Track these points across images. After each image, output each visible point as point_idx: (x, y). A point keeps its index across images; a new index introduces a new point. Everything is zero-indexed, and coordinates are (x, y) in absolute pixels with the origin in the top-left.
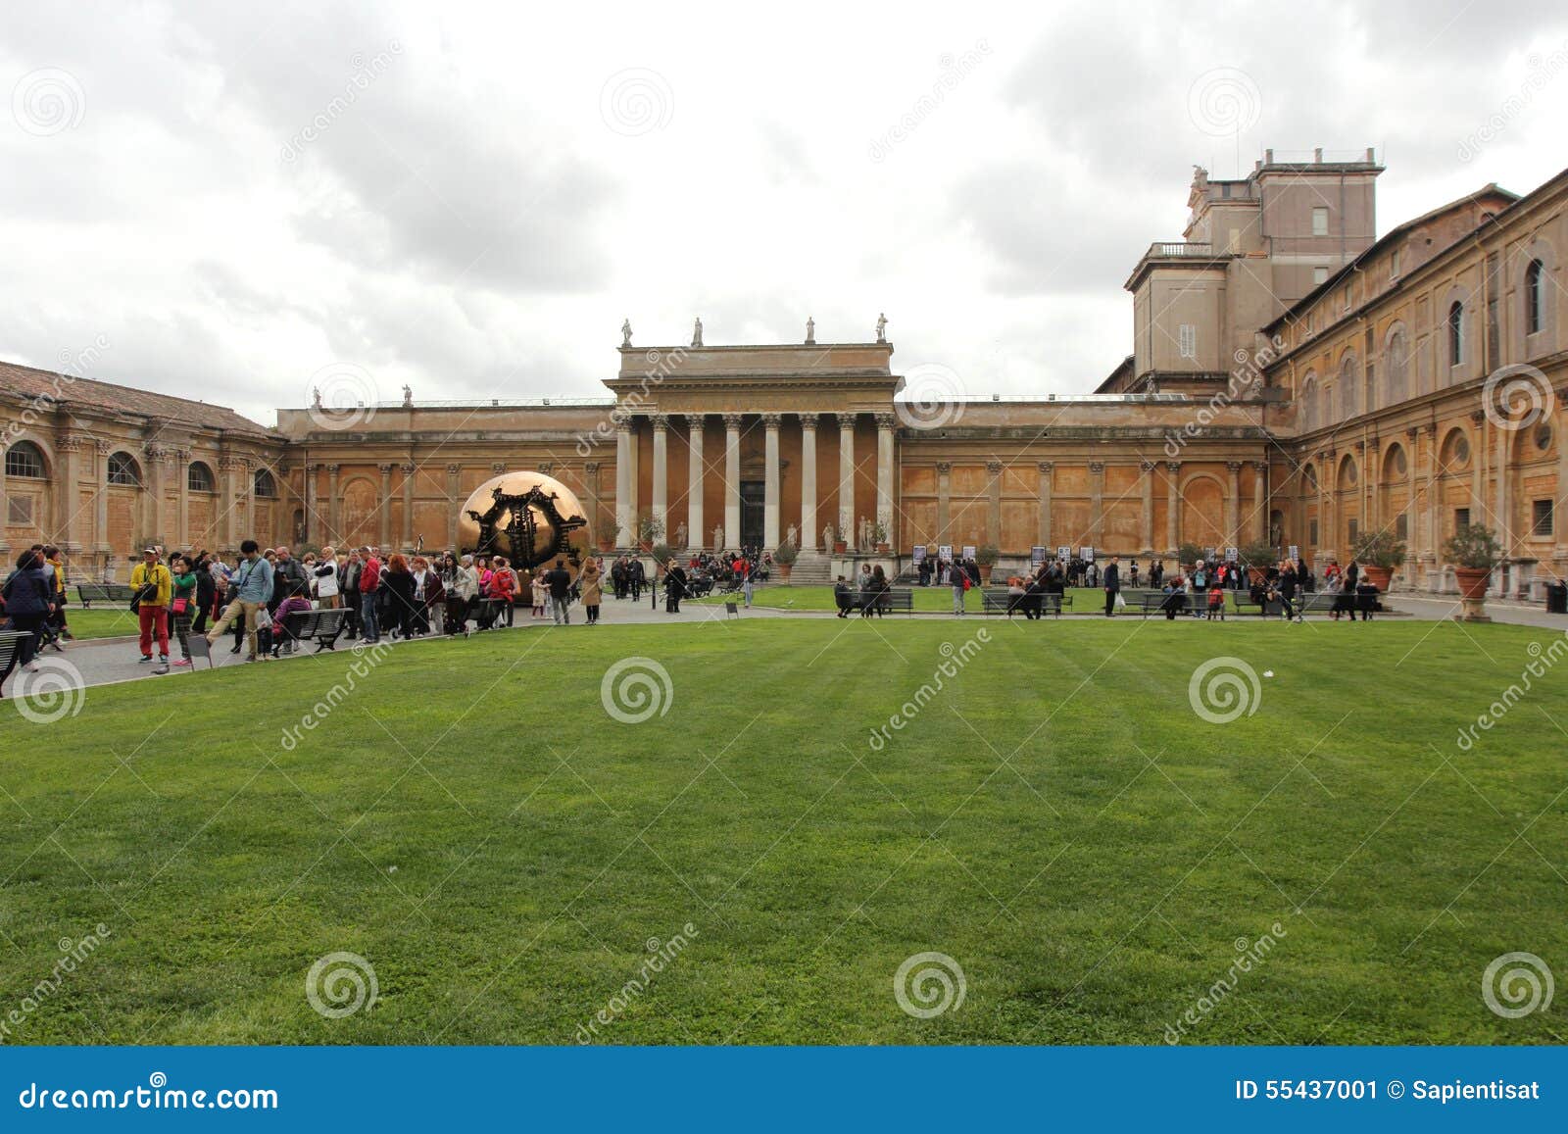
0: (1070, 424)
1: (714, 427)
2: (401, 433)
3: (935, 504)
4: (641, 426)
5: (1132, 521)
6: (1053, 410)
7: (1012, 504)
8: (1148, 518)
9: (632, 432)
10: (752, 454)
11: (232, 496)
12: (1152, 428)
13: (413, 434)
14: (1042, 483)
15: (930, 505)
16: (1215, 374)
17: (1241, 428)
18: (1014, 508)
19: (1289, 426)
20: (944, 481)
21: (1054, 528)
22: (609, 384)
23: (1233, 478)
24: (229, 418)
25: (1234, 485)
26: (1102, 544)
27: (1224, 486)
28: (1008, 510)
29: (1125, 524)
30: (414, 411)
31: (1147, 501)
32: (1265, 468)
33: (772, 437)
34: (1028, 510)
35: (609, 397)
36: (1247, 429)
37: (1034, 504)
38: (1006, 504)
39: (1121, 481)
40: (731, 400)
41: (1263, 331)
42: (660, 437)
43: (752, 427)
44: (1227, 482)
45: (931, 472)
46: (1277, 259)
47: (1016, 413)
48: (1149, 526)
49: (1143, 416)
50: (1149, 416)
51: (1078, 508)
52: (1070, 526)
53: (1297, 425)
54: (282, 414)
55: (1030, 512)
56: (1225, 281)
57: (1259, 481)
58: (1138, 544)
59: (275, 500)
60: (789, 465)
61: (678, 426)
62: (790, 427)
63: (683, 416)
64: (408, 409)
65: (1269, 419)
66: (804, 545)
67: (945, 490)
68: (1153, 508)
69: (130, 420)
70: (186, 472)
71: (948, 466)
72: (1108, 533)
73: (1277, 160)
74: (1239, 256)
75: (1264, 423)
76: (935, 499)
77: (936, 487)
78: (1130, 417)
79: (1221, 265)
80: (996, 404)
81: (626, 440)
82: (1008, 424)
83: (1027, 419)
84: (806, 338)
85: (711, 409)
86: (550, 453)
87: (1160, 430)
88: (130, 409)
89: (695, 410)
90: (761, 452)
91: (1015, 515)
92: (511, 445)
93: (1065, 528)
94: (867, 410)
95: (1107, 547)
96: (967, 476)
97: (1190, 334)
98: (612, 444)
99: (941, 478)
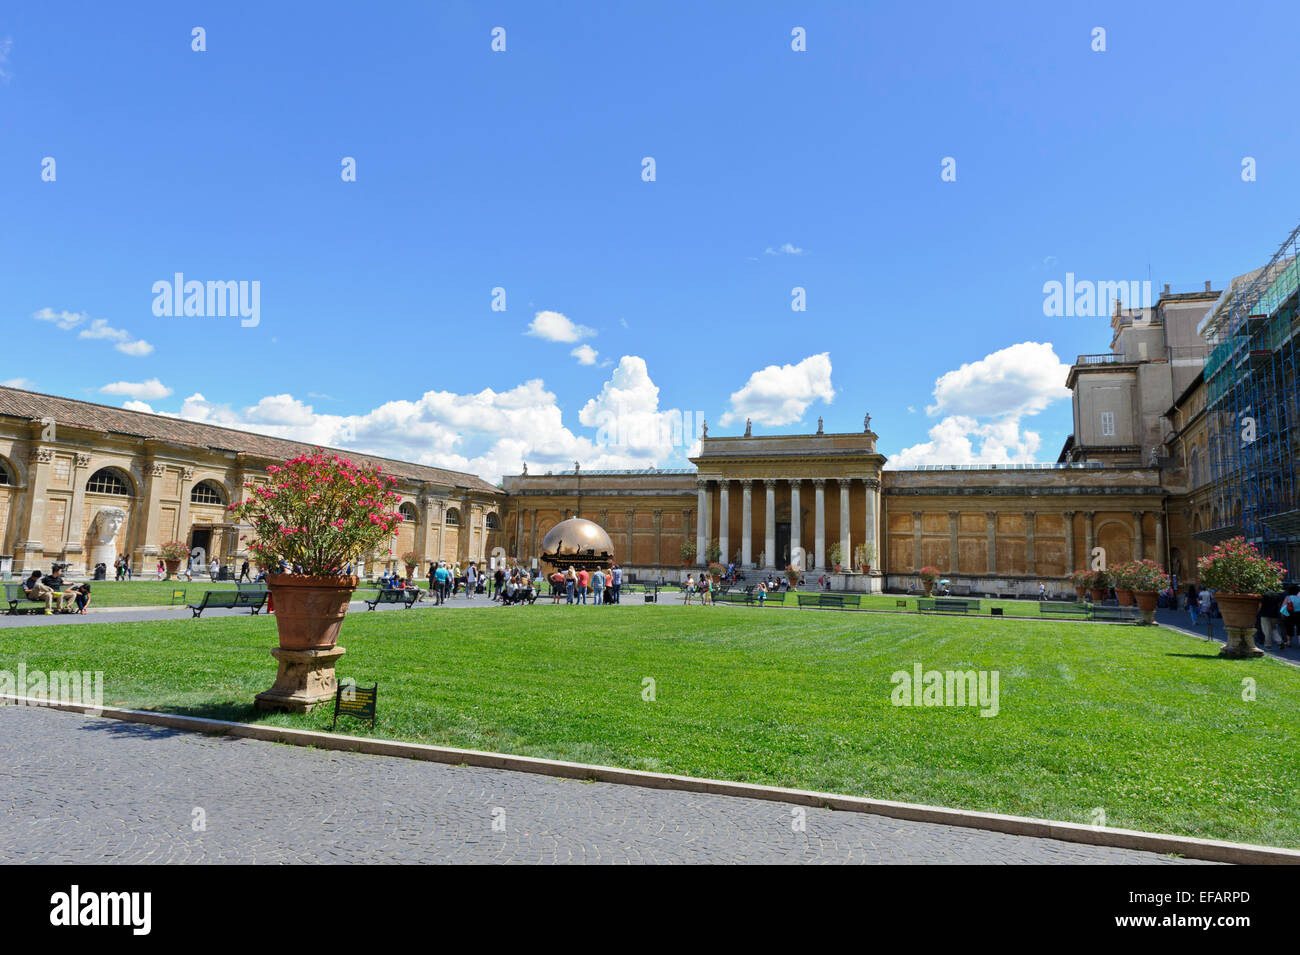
0: (1008, 485)
1: (759, 487)
2: (572, 490)
3: (911, 540)
4: (713, 487)
5: (1058, 554)
6: (995, 475)
7: (967, 540)
8: (1070, 552)
9: (707, 490)
10: (783, 507)
11: (472, 528)
12: (1072, 487)
13: (580, 491)
14: (988, 526)
15: (908, 540)
16: (1130, 447)
17: (1142, 487)
18: (968, 543)
19: (1183, 486)
20: (917, 524)
21: (998, 558)
22: (693, 460)
23: (1137, 524)
24: (474, 481)
25: (1137, 528)
26: (1035, 570)
27: (1130, 529)
28: (964, 545)
29: (1053, 556)
30: (580, 477)
31: (1069, 540)
32: (1164, 516)
33: (795, 494)
34: (979, 545)
35: (694, 468)
36: (1146, 488)
37: (982, 541)
38: (962, 540)
39: (1048, 525)
40: (769, 470)
41: (1165, 415)
42: (724, 494)
43: (783, 487)
44: (1132, 526)
45: (908, 518)
46: (1176, 363)
47: (968, 477)
48: (1070, 558)
49: (1064, 479)
50: (1068, 479)
51: (1016, 544)
52: (1011, 557)
53: (1189, 485)
54: (506, 479)
55: (980, 547)
56: (1136, 380)
57: (1158, 527)
58: (1063, 571)
59: (500, 531)
60: (807, 512)
61: (735, 487)
62: (807, 487)
63: (738, 481)
64: (577, 476)
65: (1166, 480)
66: (816, 566)
67: (918, 530)
68: (1074, 546)
69: (413, 483)
70: (445, 513)
71: (920, 514)
72: (1040, 562)
73: (1173, 292)
74: (1146, 362)
75: (1160, 483)
76: (912, 536)
77: (912, 527)
78: (1054, 480)
79: (1132, 368)
80: (954, 471)
81: (703, 495)
82: (963, 485)
83: (979, 481)
84: (817, 430)
85: (755, 476)
86: (661, 503)
87: (1077, 489)
88: (414, 477)
89: (746, 477)
90: (788, 503)
91: (970, 549)
92: (638, 498)
93: (1007, 557)
94: (858, 477)
95: (1038, 573)
96: (934, 520)
97: (1110, 419)
98: (695, 498)
99: (916, 522)
